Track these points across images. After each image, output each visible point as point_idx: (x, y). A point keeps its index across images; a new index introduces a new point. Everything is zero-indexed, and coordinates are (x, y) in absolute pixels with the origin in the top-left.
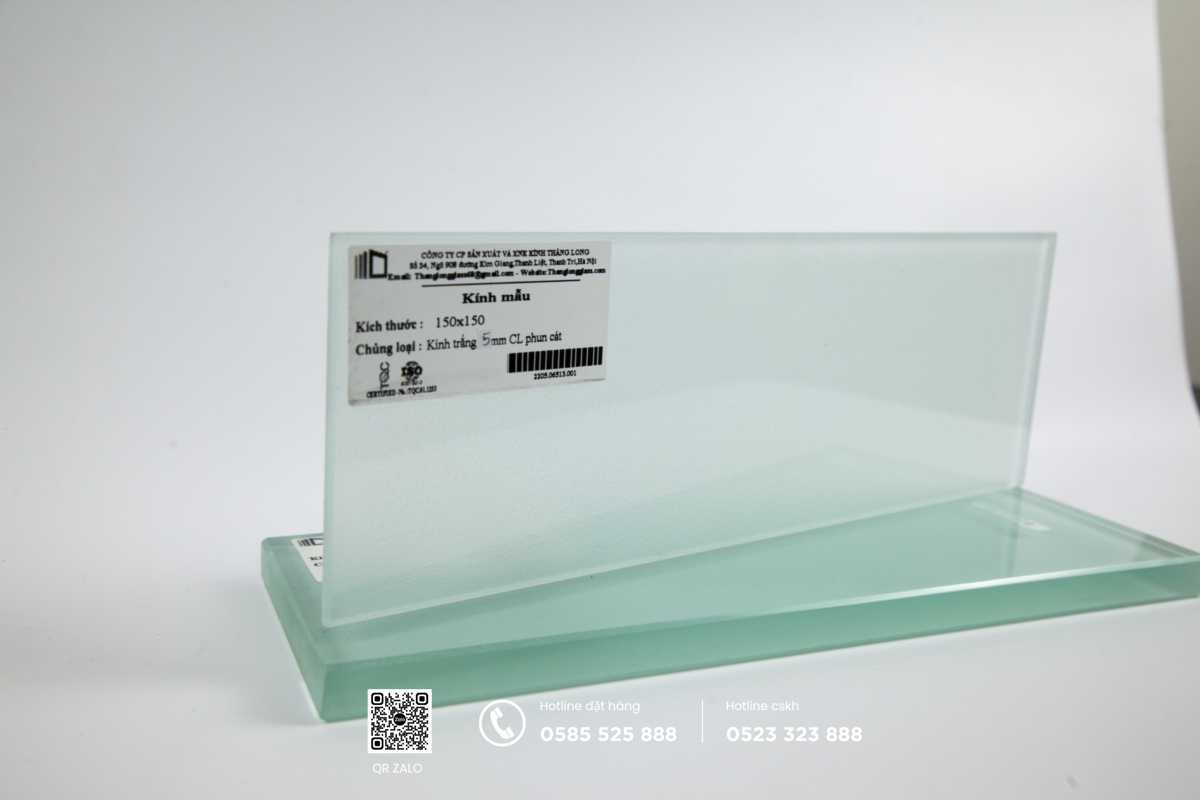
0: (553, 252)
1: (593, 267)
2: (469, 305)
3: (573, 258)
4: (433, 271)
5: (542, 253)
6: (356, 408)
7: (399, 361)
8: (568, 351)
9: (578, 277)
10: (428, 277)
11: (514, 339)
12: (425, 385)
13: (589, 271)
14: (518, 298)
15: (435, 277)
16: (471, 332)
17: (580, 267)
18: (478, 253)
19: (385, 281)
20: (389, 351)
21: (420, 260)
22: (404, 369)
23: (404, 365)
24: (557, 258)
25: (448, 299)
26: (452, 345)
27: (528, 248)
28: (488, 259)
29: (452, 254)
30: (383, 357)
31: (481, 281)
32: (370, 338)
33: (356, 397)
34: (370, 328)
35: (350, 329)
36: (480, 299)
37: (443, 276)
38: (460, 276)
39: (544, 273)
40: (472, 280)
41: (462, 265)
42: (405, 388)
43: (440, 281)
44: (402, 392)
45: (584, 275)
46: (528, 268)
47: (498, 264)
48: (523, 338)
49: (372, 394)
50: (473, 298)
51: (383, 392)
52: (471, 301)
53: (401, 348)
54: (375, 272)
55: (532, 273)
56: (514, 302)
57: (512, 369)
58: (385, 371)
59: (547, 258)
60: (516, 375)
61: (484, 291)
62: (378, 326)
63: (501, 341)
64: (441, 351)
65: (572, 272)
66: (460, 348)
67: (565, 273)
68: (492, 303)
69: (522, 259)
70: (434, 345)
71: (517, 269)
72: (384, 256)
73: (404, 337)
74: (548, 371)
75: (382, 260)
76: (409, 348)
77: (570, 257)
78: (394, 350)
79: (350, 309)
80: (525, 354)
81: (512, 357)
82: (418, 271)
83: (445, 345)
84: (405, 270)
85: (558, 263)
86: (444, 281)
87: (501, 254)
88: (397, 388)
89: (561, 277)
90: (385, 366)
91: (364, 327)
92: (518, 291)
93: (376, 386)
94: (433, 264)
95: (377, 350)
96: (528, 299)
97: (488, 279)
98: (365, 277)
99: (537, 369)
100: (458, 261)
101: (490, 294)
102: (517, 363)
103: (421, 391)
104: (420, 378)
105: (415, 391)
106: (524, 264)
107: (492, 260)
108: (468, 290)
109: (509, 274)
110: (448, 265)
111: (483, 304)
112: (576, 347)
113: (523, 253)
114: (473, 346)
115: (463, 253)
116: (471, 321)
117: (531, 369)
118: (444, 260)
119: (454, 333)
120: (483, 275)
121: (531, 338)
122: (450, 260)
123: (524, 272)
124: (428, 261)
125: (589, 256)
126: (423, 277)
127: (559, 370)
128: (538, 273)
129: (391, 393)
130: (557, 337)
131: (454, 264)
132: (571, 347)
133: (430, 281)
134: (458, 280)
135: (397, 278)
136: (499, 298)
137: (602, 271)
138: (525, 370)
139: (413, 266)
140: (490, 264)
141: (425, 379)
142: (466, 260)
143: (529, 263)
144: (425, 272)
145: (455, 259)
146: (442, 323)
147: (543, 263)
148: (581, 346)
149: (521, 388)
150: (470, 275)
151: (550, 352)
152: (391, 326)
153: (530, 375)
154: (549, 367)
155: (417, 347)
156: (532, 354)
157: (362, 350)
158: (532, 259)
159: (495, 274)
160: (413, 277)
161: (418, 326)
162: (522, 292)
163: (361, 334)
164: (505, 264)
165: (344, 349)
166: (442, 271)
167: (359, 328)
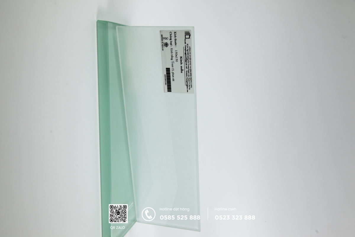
0: (191, 78)
1: (188, 89)
2: (180, 58)
3: (190, 84)
4: (187, 49)
5: (191, 76)
6: (159, 32)
7: (168, 42)
8: (170, 83)
9: (186, 85)
10: (185, 48)
11: (173, 69)
12: (164, 48)
13: (187, 88)
14: (182, 70)
15: (185, 50)
16: (174, 58)
17: (188, 85)
18: (190, 60)
19: (184, 38)
20: (171, 39)
21: (189, 46)
22: (167, 43)
23: (168, 43)
24: (190, 79)
25: (181, 53)
26: (172, 54)
27: (192, 72)
28: (189, 62)
29: (190, 54)
30: (169, 38)
31: (185, 61)
32: (173, 35)
33: (161, 32)
34: (175, 35)
35: (175, 30)
36: (181, 60)
37: (186, 52)
38: (186, 56)
39: (187, 76)
40: (185, 59)
41: (188, 56)
42: (163, 43)
43: (185, 51)
44: (162, 43)
45: (186, 87)
46: (188, 73)
47: (188, 65)
48: (173, 71)
49: (162, 36)
50: (181, 59)
51: (162, 38)
52: (181, 58)
53: (171, 42)
54: (186, 36)
55: (187, 73)
56: (180, 69)
57: (167, 69)
58: (166, 39)
59: (190, 77)
60: (166, 70)
61: (183, 62)
62: (175, 37)
63: (173, 66)
64: (170, 52)
65: (187, 83)
66: (171, 56)
67: (187, 82)
68: (180, 64)
69: (190, 71)
70: (172, 50)
71: (187, 70)
72: (189, 38)
73: (173, 43)
74: (166, 78)
75: (188, 37)
76: (171, 44)
77: (190, 83)
78: (171, 41)
79: (179, 30)
80: (170, 72)
81: (169, 69)
82: (187, 46)
83: (172, 52)
84: (187, 43)
85: (189, 80)
86: (185, 52)
87: (190, 66)
88: (163, 41)
89: (186, 81)
90: (167, 38)
91: (175, 34)
92: (183, 70)
93: (164, 37)
94: (188, 49)
95: (171, 37)
96: (181, 73)
97: (185, 62)
98: (185, 34)
99: (167, 75)
100: (189, 55)
101: (182, 63)
102: (168, 70)
103: (163, 47)
104: (165, 47)
105: (162, 45)
106: (189, 71)
107: (189, 64)
108: (183, 58)
109: (186, 67)
110: (188, 53)
111: (180, 61)
112: (171, 85)
113: (191, 71)
114: (172, 59)
115: (190, 56)
116: (177, 58)
117: (167, 74)
118: (189, 52)
119: (174, 55)
120: (186, 61)
121: (173, 73)
122: (189, 53)
123: (187, 71)
124: (188, 48)
125: (190, 88)
126: (185, 47)
127: (166, 81)
128: (187, 75)
129: (162, 40)
130: (173, 80)
131: (188, 54)
132: (171, 84)
133: (184, 49)
134: (185, 55)
135: (185, 41)
136: (181, 65)
137: (187, 91)
138: (167, 72)
139: (188, 44)
140: (188, 63)
141: (165, 48)
142: (189, 57)
143: (189, 73)
144: (186, 47)
145: (189, 54)
146: (176, 52)
147: (189, 76)
148: (171, 86)
149: (163, 71)
150: (186, 58)
151: (170, 78)
152: (176, 40)
153: (165, 73)
154: (167, 78)
155: (171, 46)
156: (170, 74)
157: (171, 33)
158: (190, 73)
159: (186, 64)
160: (185, 45)
161: (176, 46)
162: (183, 71)
163: (174, 33)
164: (188, 66)
165: (171, 29)
166: (187, 51)
167: (175, 33)
